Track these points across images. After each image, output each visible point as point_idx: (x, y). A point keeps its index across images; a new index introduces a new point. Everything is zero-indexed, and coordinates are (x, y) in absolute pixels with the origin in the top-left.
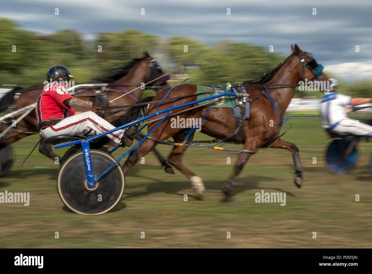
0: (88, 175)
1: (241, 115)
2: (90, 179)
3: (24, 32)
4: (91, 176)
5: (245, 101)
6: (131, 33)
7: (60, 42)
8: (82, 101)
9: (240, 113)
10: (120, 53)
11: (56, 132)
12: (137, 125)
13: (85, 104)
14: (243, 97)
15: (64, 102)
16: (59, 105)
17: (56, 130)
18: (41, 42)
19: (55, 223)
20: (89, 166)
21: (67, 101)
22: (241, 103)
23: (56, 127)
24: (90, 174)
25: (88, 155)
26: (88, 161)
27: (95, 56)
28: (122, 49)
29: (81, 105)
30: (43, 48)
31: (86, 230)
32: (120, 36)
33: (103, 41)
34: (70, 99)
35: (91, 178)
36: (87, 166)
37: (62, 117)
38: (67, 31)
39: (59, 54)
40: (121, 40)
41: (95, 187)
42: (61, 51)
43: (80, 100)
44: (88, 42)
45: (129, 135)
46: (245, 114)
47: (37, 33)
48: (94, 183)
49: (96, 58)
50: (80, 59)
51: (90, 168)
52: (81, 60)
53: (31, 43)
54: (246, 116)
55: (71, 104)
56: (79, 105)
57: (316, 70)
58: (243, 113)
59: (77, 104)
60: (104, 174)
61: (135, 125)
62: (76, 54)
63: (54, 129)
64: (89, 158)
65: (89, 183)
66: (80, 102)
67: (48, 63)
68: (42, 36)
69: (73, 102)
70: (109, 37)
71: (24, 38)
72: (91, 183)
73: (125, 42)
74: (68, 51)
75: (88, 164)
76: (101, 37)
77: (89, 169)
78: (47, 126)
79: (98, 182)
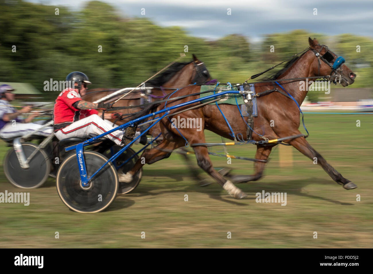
0: (82, 175)
1: (248, 114)
2: (83, 179)
3: (194, 38)
4: (84, 176)
5: (250, 98)
6: (297, 34)
7: (228, 46)
8: (89, 103)
9: (247, 112)
10: (287, 54)
11: (66, 135)
12: (132, 125)
13: (92, 105)
14: (247, 94)
15: (73, 105)
16: (69, 108)
17: (66, 133)
18: (210, 47)
19: (235, 224)
20: (82, 166)
21: (76, 103)
22: (246, 101)
23: (66, 130)
24: (83, 174)
25: (81, 156)
26: (81, 162)
27: (262, 58)
28: (289, 50)
29: (88, 107)
30: (212, 53)
31: (265, 232)
32: (287, 37)
33: (269, 42)
34: (78, 102)
35: (84, 177)
36: (81, 166)
37: (73, 120)
38: (234, 35)
39: (227, 58)
40: (288, 40)
41: (89, 186)
42: (229, 55)
43: (87, 102)
44: (255, 45)
45: (126, 136)
46: (252, 112)
47: (205, 39)
48: (87, 183)
49: (263, 60)
50: (248, 61)
51: (83, 168)
52: (248, 63)
53: (201, 49)
54: (254, 115)
55: (79, 106)
56: (86, 107)
57: (333, 63)
58: (250, 112)
59: (84, 106)
60: (95, 173)
61: (131, 126)
62: (243, 57)
63: (63, 132)
64: (81, 159)
65: (83, 182)
66: (87, 104)
67: (216, 67)
68: (211, 42)
69: (81, 105)
70: (276, 39)
71: (194, 45)
72: (84, 182)
73: (292, 42)
74: (236, 54)
75: (81, 165)
76: (268, 39)
77: (82, 170)
78: (58, 129)
79: (92, 181)
